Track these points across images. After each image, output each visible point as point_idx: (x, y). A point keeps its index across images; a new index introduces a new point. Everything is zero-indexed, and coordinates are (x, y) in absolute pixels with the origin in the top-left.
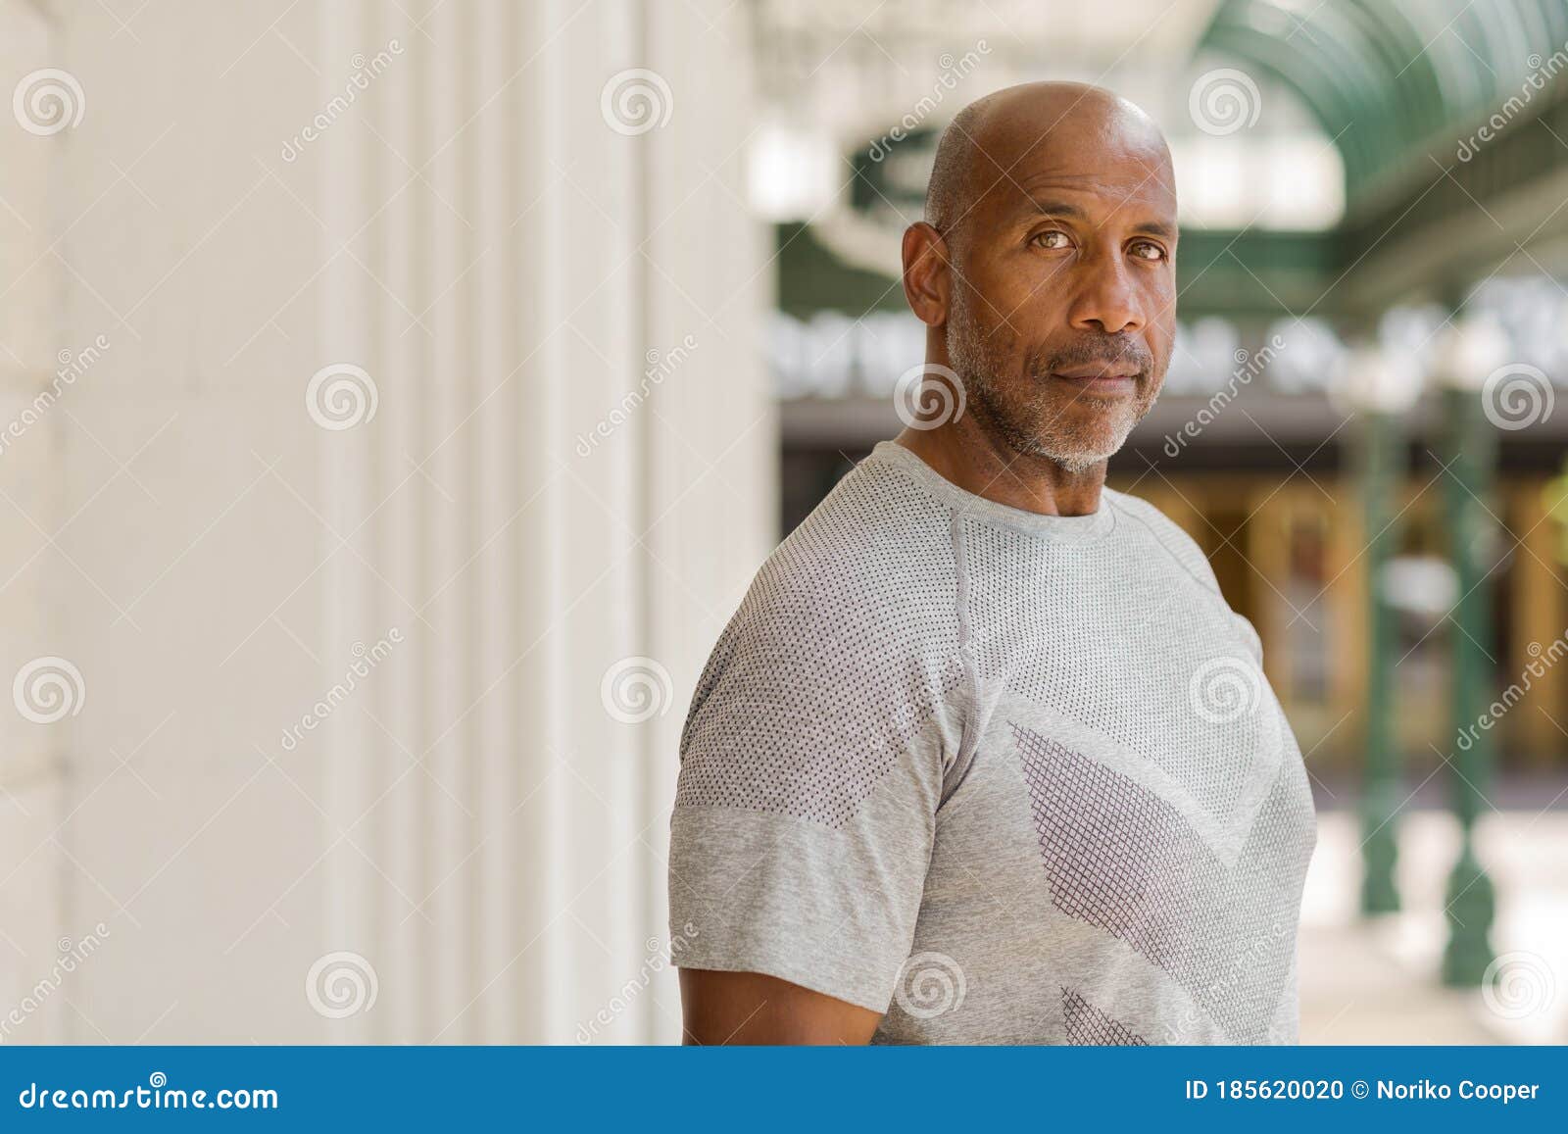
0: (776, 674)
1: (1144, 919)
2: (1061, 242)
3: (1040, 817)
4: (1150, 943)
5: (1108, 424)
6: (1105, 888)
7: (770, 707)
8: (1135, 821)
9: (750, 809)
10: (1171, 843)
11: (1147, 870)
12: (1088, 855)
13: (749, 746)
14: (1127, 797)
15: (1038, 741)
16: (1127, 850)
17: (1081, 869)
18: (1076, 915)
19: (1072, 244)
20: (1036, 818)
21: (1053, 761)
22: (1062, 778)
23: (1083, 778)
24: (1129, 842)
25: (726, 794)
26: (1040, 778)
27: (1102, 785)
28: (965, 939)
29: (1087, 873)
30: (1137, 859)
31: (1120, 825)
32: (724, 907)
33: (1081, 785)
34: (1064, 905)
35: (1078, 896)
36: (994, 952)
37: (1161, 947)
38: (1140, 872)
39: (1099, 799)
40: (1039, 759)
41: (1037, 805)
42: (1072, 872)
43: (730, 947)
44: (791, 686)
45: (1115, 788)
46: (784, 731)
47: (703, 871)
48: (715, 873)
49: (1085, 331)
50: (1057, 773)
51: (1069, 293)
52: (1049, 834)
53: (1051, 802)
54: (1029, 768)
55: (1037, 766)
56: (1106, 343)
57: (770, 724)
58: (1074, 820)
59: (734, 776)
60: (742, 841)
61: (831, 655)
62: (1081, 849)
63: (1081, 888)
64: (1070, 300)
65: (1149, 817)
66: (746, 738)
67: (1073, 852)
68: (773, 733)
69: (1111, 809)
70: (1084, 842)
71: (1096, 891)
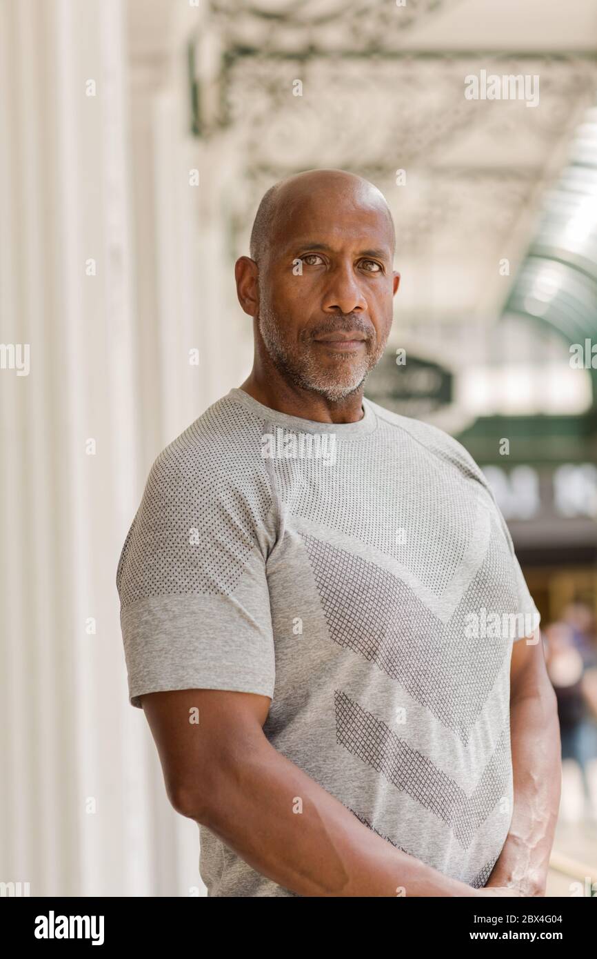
0: (166, 514)
1: (386, 650)
2: (318, 261)
3: (321, 586)
4: (390, 665)
5: (348, 368)
6: (362, 629)
7: (167, 533)
8: (379, 589)
9: (172, 594)
10: (402, 603)
11: (388, 618)
12: (351, 609)
13: (162, 559)
14: (374, 575)
15: (317, 543)
16: (374, 606)
17: (347, 617)
18: (345, 645)
19: (324, 263)
20: (318, 587)
21: (326, 554)
22: (333, 563)
23: (345, 563)
24: (376, 601)
25: (155, 589)
26: (320, 563)
27: (358, 567)
28: (284, 664)
29: (351, 620)
30: (381, 612)
31: (370, 590)
32: (166, 653)
33: (345, 567)
34: (338, 639)
35: (345, 633)
36: (300, 671)
37: (397, 668)
38: (383, 619)
39: (356, 575)
40: (318, 552)
41: (318, 579)
42: (341, 619)
43: (173, 676)
44: (176, 519)
45: (366, 569)
46: (180, 545)
47: (150, 635)
48: (158, 634)
49: (331, 313)
50: (329, 560)
51: (322, 292)
52: (326, 596)
53: (327, 577)
54: (312, 558)
55: (317, 556)
56: (344, 320)
57: (171, 543)
58: (342, 588)
59: (158, 577)
60: (171, 613)
61: (195, 498)
62: (347, 605)
63: (348, 629)
64: (322, 295)
65: (388, 586)
66: (160, 555)
67: (342, 607)
68: (174, 548)
69: (364, 581)
70: (348, 601)
71: (356, 630)
